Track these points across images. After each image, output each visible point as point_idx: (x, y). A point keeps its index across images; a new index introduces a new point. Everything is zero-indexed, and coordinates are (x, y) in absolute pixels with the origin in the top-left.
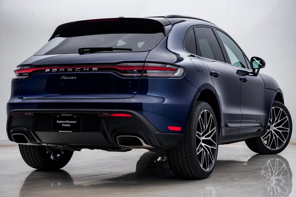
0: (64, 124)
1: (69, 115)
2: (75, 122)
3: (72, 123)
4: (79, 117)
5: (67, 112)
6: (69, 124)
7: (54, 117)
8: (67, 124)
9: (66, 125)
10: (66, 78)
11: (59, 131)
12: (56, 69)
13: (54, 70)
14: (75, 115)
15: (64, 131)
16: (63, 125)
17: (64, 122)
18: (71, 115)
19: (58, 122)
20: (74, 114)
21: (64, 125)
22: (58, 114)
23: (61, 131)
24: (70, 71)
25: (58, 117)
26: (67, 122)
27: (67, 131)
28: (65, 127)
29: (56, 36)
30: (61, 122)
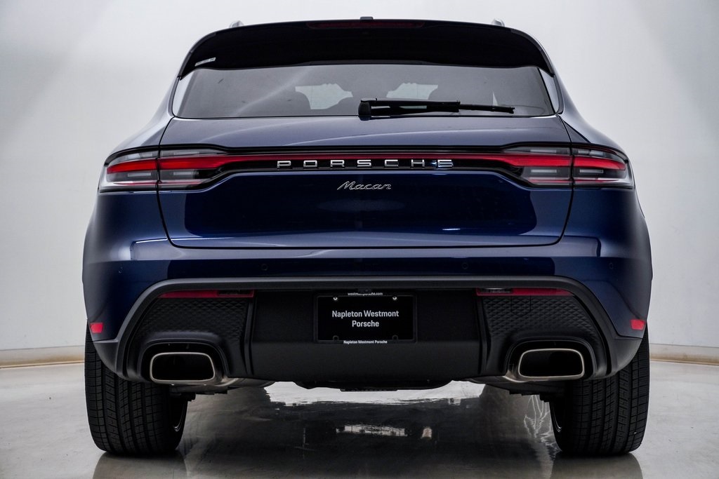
0: (358, 319)
1: (374, 294)
2: (396, 314)
3: (383, 317)
4: (408, 300)
5: (375, 287)
6: (375, 319)
7: (322, 301)
8: (368, 319)
9: (366, 324)
10: (360, 187)
11: (345, 342)
12: (316, 162)
13: (307, 164)
14: (394, 292)
15: (360, 342)
17: (359, 314)
18: (381, 294)
19: (335, 314)
20: (389, 290)
21: (359, 325)
22: (335, 292)
23: (351, 342)
24: (365, 168)
25: (336, 299)
26: (368, 314)
27: (373, 342)
28: (363, 328)
29: (202, 62)
30: (348, 314)
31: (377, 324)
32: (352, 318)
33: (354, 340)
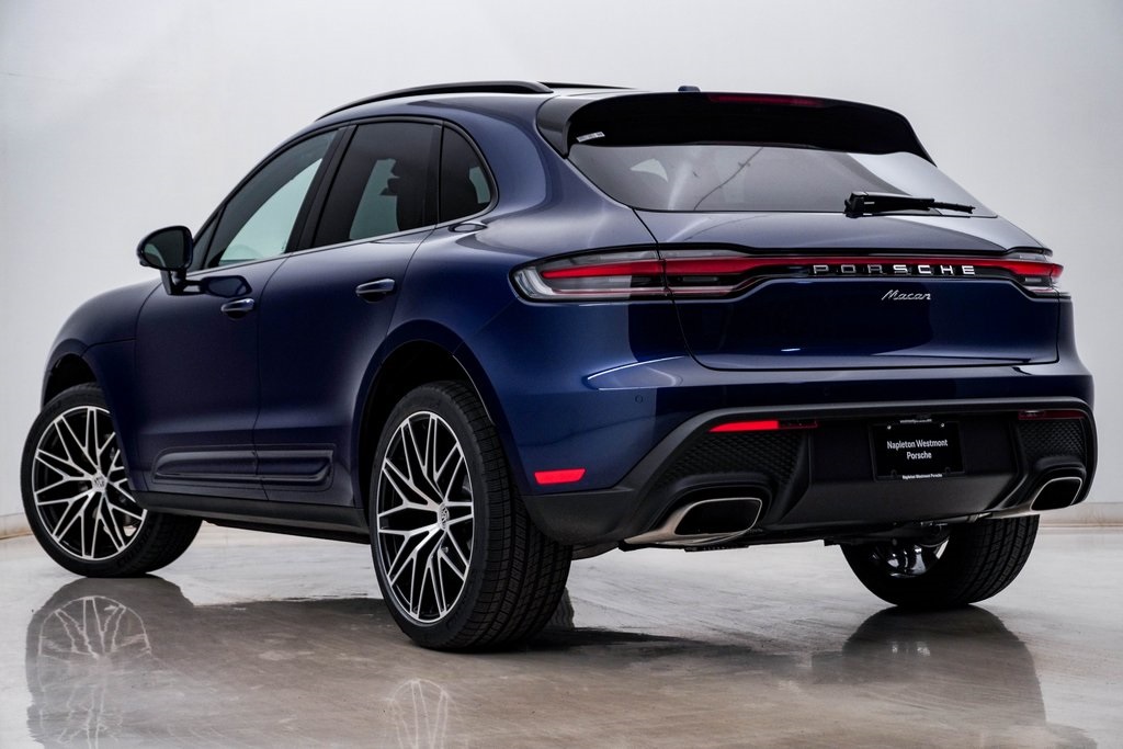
0: (913, 450)
1: (924, 421)
2: (944, 443)
3: (934, 448)
4: (952, 425)
6: (927, 450)
7: (878, 428)
8: (920, 450)
9: (920, 456)
10: (903, 297)
11: (904, 477)
12: (853, 267)
13: (846, 269)
14: (942, 418)
15: (918, 476)
16: (909, 455)
17: (911, 445)
18: (931, 420)
19: (890, 445)
20: (937, 415)
21: (914, 456)
22: (888, 420)
23: (909, 477)
24: (902, 275)
25: (889, 428)
26: (921, 444)
27: (929, 476)
28: (917, 460)
29: (587, 137)
30: (902, 445)
31: (929, 455)
32: (907, 450)
33: (913, 474)
